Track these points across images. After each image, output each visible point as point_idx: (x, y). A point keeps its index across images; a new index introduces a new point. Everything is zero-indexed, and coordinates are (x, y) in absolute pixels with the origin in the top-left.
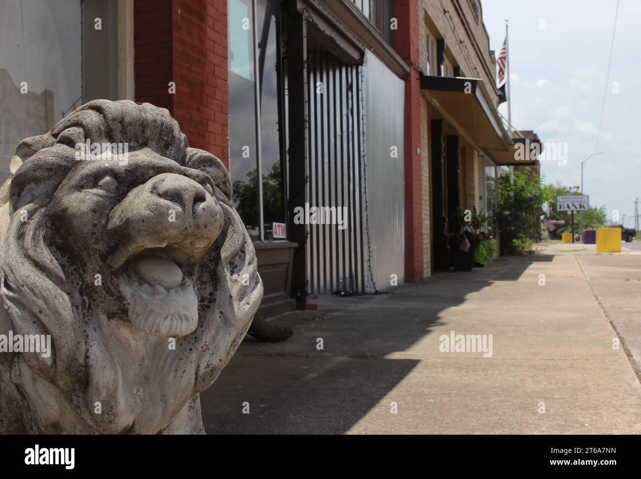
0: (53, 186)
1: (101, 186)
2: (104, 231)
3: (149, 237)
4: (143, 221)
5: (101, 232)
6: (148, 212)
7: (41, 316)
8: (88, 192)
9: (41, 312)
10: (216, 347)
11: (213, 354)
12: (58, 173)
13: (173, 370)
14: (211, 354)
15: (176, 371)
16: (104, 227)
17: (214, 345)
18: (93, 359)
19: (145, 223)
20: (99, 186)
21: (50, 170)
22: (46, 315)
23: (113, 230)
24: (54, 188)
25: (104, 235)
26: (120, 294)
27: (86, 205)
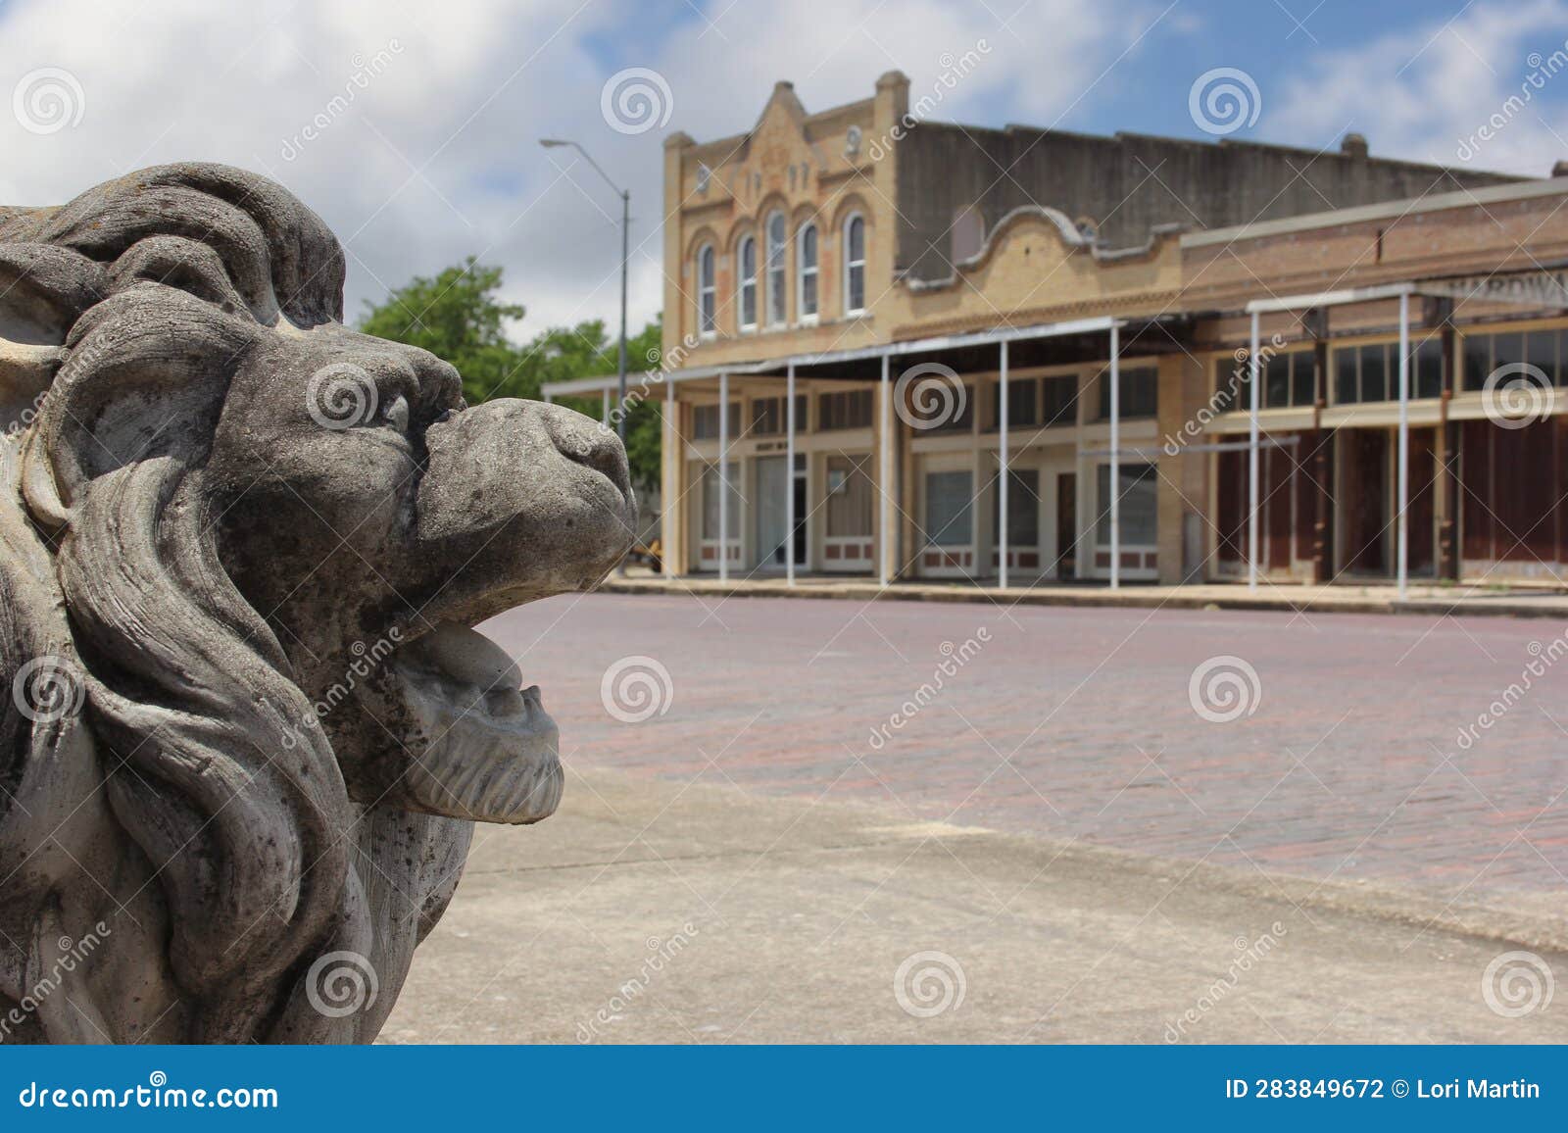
0: (199, 408)
1: (392, 422)
2: (407, 545)
3: (569, 564)
4: (570, 523)
5: (399, 548)
6: (579, 501)
7: (306, 783)
8: (370, 436)
9: (305, 770)
10: (448, 852)
11: (442, 869)
12: (209, 371)
13: (387, 918)
14: (437, 873)
15: (396, 920)
16: (408, 533)
17: (445, 846)
18: (353, 898)
19: (575, 527)
20: (388, 421)
21: (194, 359)
22: (317, 779)
23: (443, 545)
24: (203, 414)
25: (405, 555)
26: (402, 714)
27: (381, 471)
